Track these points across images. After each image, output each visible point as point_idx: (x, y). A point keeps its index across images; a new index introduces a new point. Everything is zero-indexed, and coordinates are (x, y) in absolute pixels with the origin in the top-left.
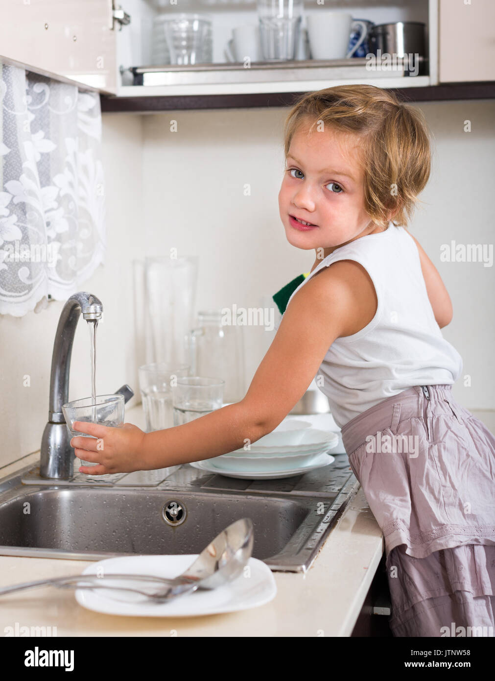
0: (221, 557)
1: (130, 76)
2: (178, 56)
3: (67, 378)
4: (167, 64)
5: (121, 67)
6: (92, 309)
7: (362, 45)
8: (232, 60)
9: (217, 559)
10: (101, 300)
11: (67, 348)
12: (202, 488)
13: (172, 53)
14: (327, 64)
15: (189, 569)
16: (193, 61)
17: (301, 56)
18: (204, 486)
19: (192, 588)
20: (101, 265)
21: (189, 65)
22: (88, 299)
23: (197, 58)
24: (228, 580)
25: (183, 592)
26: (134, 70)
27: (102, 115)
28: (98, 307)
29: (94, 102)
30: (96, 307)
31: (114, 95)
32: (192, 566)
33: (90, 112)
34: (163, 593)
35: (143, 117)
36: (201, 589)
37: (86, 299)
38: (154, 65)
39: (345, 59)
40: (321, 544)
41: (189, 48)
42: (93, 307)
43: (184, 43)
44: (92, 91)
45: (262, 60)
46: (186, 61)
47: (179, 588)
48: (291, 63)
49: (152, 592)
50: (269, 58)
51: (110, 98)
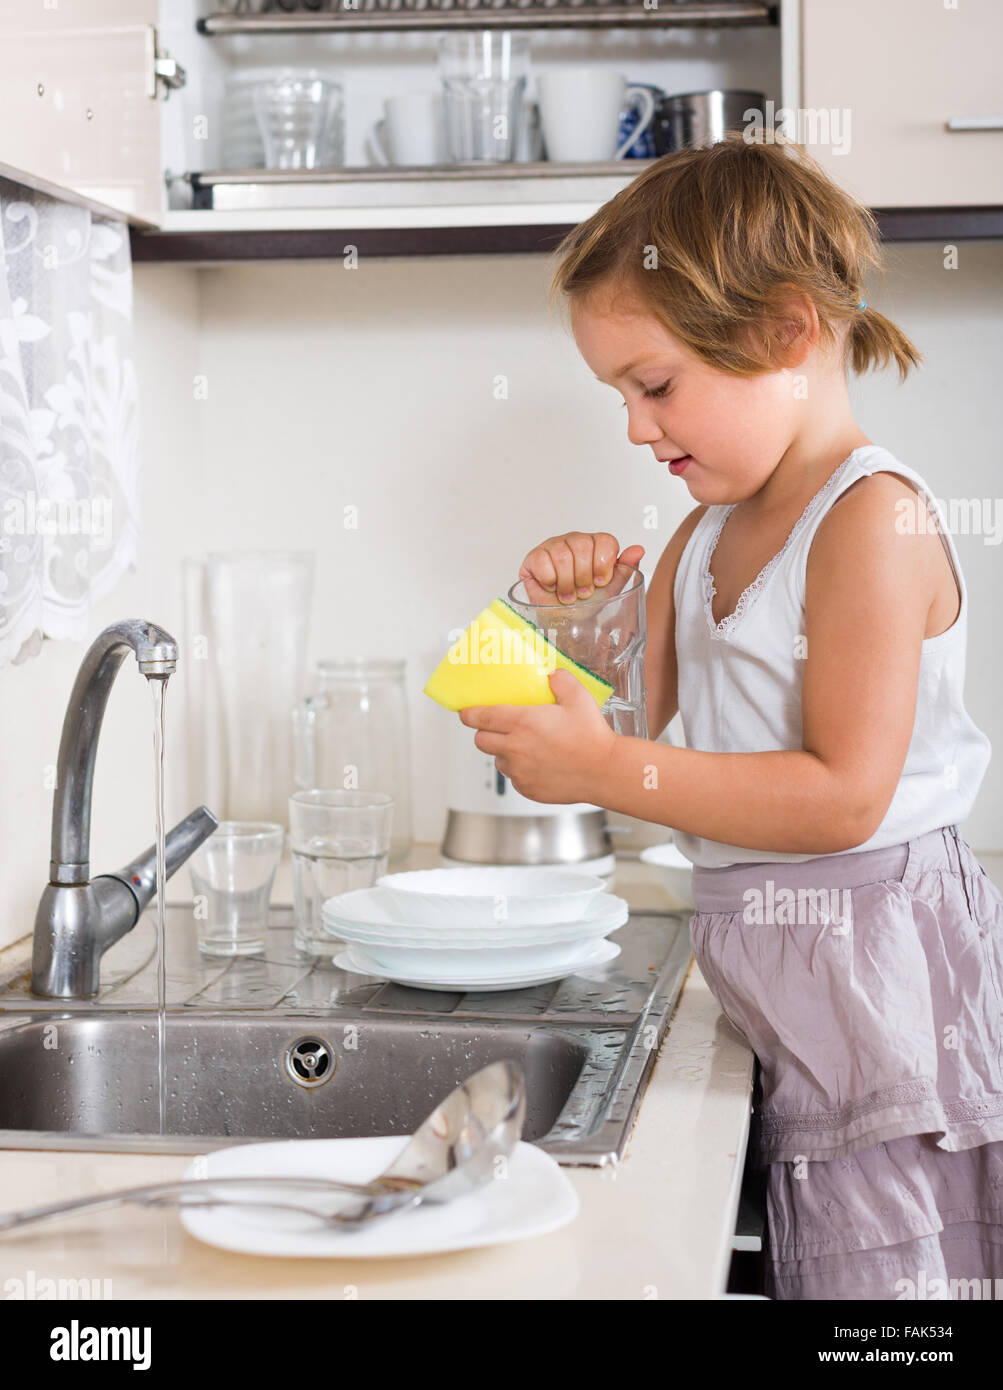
0: (458, 1139)
1: (186, 190)
2: (280, 151)
3: (87, 794)
4: (257, 167)
5: (167, 172)
6: (158, 653)
7: (643, 135)
8: (382, 161)
9: (450, 1142)
10: (173, 636)
11: (89, 733)
12: (364, 1009)
13: (269, 147)
14: (581, 170)
15: (393, 1165)
16: (311, 162)
17: (524, 154)
18: (368, 1007)
19: (412, 1199)
20: (132, 568)
21: (303, 170)
22: (146, 632)
23: (318, 155)
24: (477, 1182)
25: (394, 1208)
26: (194, 179)
27: (134, 268)
28: (169, 647)
29: (117, 242)
30: (165, 649)
31: (156, 228)
32: (398, 1158)
33: (110, 262)
34: (354, 1212)
35: (200, 272)
36: (427, 1203)
37: (141, 633)
38: (228, 170)
39: (611, 162)
40: (634, 1112)
41: (300, 136)
42: (158, 649)
43: (289, 126)
44: (113, 220)
45: (449, 161)
46: (296, 162)
47: (387, 1200)
48: (507, 169)
49: (331, 1211)
50: (463, 159)
51: (146, 234)
